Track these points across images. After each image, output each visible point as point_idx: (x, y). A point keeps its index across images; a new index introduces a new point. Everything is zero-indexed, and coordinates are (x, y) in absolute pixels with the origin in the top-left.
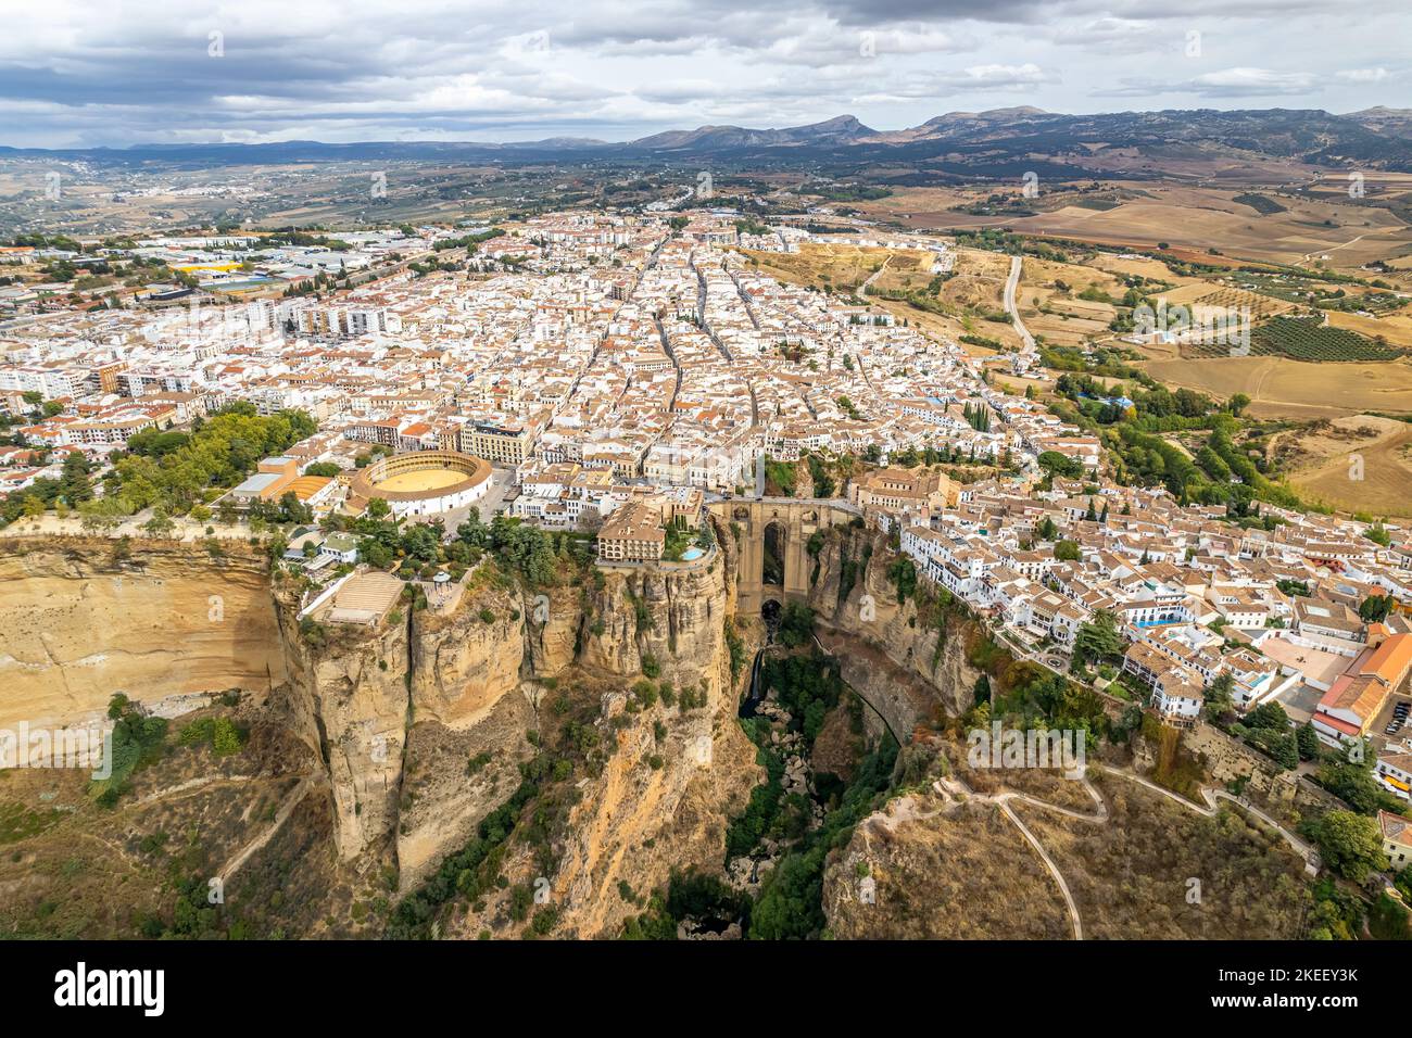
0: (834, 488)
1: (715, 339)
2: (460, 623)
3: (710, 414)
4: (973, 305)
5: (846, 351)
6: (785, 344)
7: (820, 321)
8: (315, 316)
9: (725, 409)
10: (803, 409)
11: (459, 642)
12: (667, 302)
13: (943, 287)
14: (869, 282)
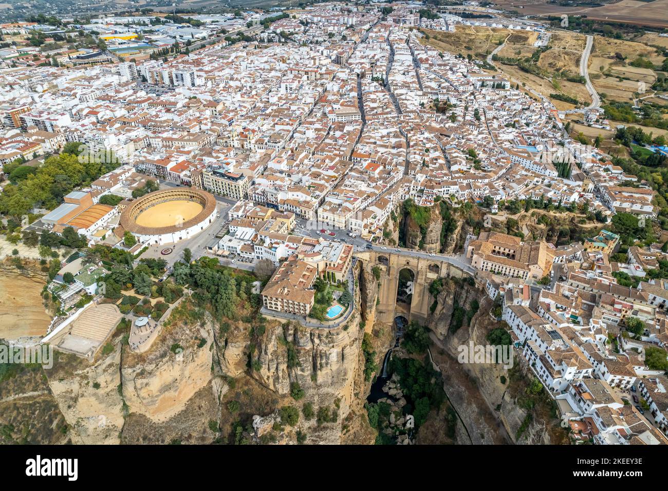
0: (456, 228)
1: (392, 95)
2: (152, 360)
3: (374, 165)
4: (560, 69)
5: (476, 106)
6: (437, 100)
7: (461, 85)
8: (155, 75)
9: (386, 160)
10: (442, 161)
11: (150, 373)
12: (368, 66)
13: (541, 56)
14: (495, 52)
